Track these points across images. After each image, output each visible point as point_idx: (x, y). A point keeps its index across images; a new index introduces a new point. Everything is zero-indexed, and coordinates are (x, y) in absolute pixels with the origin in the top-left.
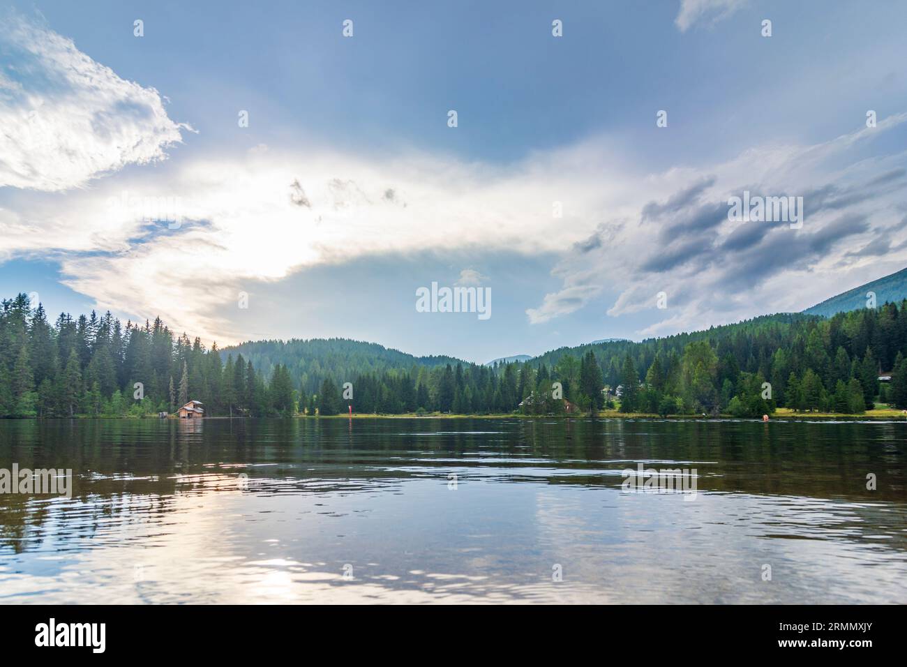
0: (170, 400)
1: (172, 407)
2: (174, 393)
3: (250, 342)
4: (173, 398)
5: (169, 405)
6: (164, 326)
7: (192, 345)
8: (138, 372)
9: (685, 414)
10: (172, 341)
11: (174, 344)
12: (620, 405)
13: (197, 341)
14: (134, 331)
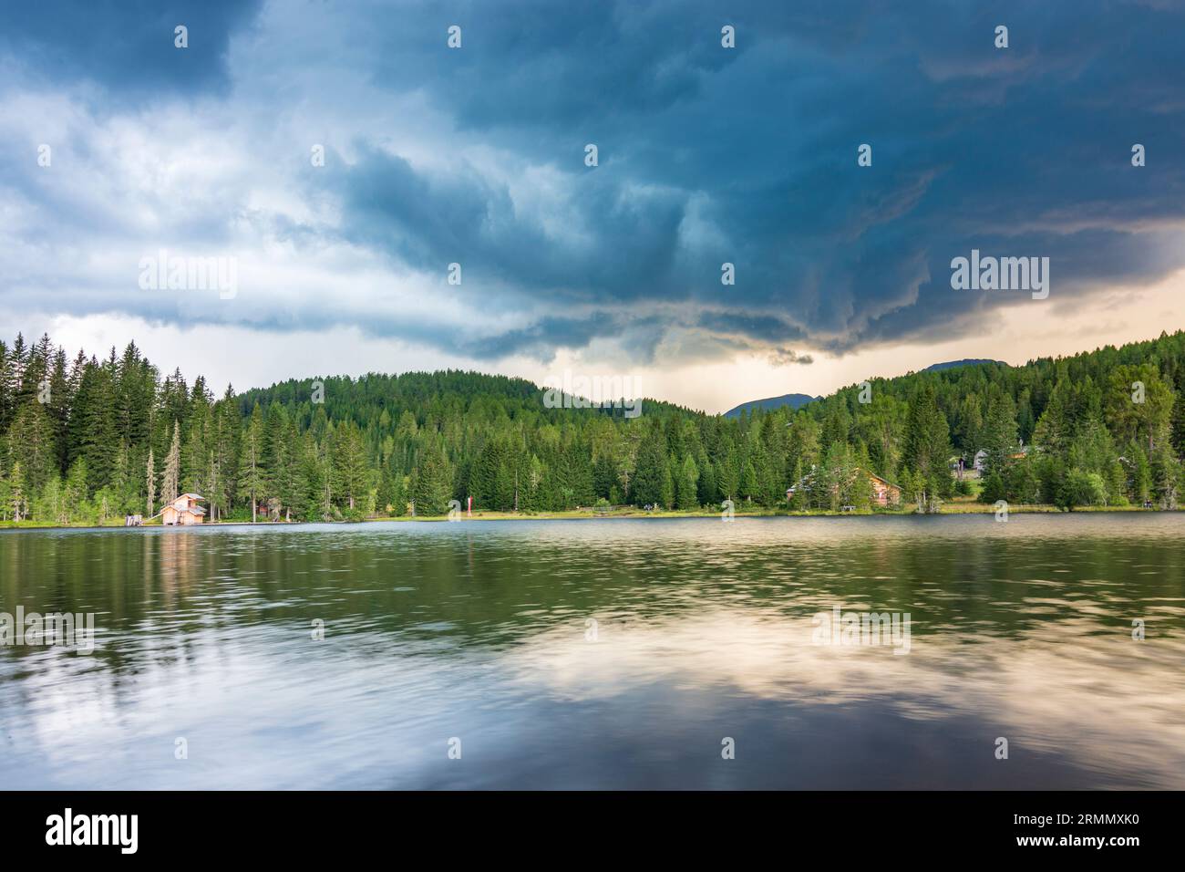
0: (146, 493)
1: (150, 506)
2: (155, 479)
3: (291, 381)
4: (152, 489)
5: (146, 502)
6: (141, 359)
7: (190, 391)
8: (93, 443)
9: (1109, 504)
10: (155, 385)
11: (159, 390)
12: (981, 489)
13: (200, 382)
14: (91, 367)
